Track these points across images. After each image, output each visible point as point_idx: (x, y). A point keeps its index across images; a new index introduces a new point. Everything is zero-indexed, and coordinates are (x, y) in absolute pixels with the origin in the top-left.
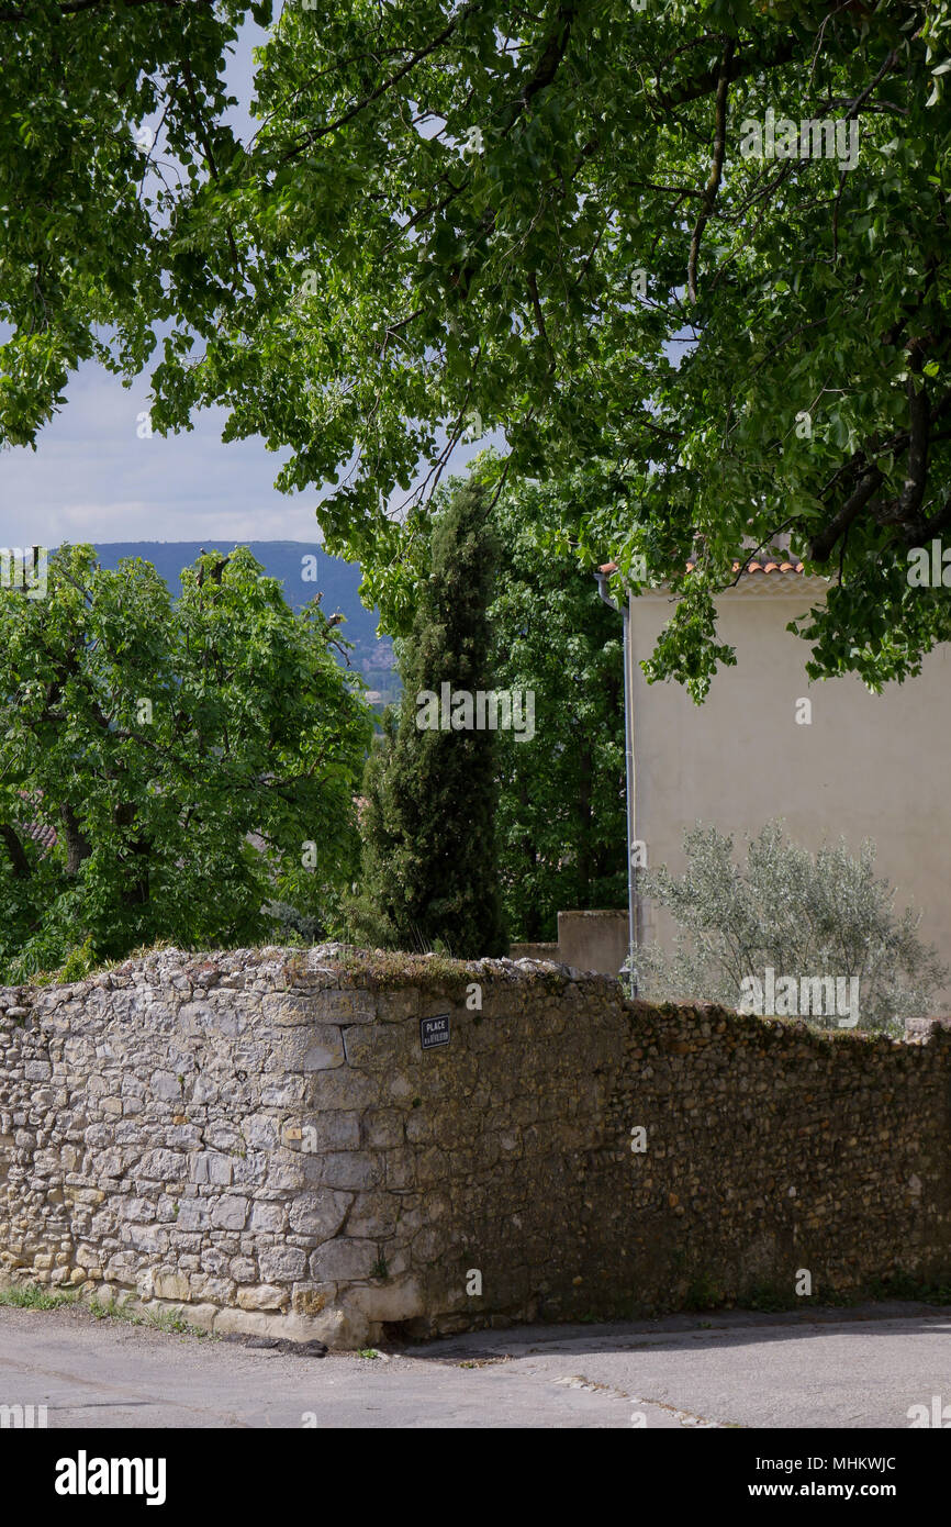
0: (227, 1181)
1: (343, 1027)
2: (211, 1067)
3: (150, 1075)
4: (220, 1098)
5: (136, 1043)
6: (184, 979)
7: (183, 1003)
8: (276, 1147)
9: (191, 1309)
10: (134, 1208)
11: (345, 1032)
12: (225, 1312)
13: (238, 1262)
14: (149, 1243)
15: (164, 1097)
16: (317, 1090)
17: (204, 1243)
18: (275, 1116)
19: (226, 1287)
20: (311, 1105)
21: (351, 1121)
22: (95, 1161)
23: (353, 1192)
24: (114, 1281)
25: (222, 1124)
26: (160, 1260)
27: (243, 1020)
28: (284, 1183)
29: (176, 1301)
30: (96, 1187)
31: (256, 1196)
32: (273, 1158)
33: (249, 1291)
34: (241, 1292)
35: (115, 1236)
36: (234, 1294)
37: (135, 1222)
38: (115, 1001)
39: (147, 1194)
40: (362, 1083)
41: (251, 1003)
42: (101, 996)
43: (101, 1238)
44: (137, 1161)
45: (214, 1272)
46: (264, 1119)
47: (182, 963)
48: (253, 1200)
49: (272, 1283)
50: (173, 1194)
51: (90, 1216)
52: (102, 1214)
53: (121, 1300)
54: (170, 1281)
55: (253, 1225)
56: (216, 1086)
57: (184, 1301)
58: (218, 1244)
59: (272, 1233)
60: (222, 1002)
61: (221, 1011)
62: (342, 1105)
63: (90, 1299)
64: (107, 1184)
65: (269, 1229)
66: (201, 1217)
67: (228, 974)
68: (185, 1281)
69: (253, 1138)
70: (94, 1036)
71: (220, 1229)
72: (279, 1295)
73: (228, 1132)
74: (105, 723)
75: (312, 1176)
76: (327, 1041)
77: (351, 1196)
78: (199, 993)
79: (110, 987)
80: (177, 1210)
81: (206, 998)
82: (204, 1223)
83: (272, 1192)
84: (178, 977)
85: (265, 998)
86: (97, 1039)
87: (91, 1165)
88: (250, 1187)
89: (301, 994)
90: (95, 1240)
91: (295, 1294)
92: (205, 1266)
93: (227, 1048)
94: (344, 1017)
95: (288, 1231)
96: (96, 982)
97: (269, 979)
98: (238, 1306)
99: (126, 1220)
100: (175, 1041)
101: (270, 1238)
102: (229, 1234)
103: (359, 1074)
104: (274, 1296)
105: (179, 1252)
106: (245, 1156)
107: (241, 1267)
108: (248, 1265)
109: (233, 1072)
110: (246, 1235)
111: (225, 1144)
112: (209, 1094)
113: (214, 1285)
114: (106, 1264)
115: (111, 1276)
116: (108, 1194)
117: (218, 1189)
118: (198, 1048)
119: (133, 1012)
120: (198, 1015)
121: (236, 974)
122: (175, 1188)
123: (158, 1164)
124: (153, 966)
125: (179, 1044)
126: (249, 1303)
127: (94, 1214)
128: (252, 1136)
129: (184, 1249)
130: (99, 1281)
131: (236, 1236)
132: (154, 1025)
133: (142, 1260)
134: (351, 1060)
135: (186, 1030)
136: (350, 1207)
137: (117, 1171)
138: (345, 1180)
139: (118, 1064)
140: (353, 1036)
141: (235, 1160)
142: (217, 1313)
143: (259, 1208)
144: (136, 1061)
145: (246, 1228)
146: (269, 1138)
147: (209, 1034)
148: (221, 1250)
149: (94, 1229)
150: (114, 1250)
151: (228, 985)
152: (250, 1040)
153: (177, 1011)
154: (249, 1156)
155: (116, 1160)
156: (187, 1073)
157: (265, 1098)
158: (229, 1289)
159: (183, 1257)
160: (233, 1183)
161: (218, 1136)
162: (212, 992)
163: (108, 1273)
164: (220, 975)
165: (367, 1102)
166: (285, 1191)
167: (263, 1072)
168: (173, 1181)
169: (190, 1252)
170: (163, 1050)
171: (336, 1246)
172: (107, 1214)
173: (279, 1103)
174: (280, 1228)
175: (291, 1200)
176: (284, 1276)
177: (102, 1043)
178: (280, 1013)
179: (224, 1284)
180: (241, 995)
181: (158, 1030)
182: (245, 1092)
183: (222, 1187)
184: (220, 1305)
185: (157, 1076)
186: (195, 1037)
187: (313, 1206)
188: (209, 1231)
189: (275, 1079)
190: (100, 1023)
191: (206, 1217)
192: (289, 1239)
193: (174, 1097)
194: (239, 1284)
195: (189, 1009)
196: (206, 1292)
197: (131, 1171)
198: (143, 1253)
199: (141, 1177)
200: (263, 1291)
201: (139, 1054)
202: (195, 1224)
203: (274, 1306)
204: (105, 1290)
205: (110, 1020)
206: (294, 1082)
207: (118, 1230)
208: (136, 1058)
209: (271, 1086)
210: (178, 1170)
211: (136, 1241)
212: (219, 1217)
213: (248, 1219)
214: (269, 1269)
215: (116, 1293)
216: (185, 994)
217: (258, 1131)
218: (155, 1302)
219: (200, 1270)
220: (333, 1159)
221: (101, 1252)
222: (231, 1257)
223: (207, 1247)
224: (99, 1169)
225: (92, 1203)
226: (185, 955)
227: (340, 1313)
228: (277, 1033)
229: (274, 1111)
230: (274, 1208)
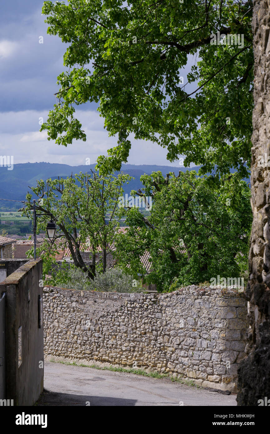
0: (206, 347)
1: (237, 307)
2: (202, 317)
3: (187, 318)
4: (204, 325)
5: (183, 309)
6: (196, 293)
7: (195, 299)
8: (219, 338)
9: (196, 380)
10: (182, 353)
11: (237, 309)
12: (205, 382)
13: (208, 369)
14: (186, 362)
15: (190, 324)
16: (229, 324)
17: (200, 363)
18: (218, 330)
19: (205, 375)
20: (228, 328)
21: (238, 332)
22: (173, 340)
23: (238, 351)
24: (177, 372)
25: (205, 332)
26: (189, 367)
27: (211, 304)
28: (220, 348)
29: (193, 378)
30: (173, 347)
31: (213, 351)
32: (218, 341)
33: (211, 376)
34: (209, 377)
35: (177, 360)
36: (207, 377)
37: (183, 357)
38: (178, 298)
39: (186, 349)
40: (241, 322)
41: (213, 300)
42: (175, 297)
43: (174, 360)
44: (183, 340)
45: (202, 371)
46: (216, 331)
47: (196, 289)
48: (212, 352)
49: (217, 375)
50: (192, 350)
51: (171, 354)
52: (174, 354)
53: (179, 377)
54: (191, 372)
55: (212, 359)
56: (203, 322)
57: (195, 378)
58: (203, 364)
59: (217, 361)
60: (205, 299)
61: (205, 302)
62: (236, 328)
63: (171, 376)
64: (176, 346)
65: (217, 360)
66: (199, 356)
67: (207, 292)
68: (195, 373)
69: (213, 336)
70: (173, 307)
71: (204, 360)
72: (219, 378)
73: (206, 334)
74: (195, 221)
75: (228, 347)
76: (232, 311)
77: (238, 352)
78: (200, 297)
79: (177, 294)
80: (193, 354)
81: (201, 298)
82: (200, 358)
83: (217, 350)
84: (194, 292)
85: (216, 299)
86: (174, 308)
87: (172, 341)
88: (212, 349)
89: (226, 298)
90: (172, 361)
91: (223, 378)
92: (200, 369)
93: (206, 312)
94: (237, 305)
95: (221, 361)
96: (174, 293)
97: (218, 294)
98: (208, 380)
99: (180, 356)
100: (193, 309)
101: (216, 362)
102: (206, 361)
103: (241, 320)
104: (217, 378)
105: (194, 365)
106: (211, 341)
107: (209, 370)
108: (211, 369)
109: (208, 318)
110: (211, 361)
111: (205, 337)
112: (202, 324)
113: (202, 374)
114: (175, 367)
115: (176, 370)
116: (176, 349)
117: (203, 349)
118: (199, 311)
119: (183, 301)
120: (199, 303)
121: (209, 292)
122: (193, 348)
123: (189, 342)
124: (188, 289)
125: (194, 310)
126: (211, 380)
127: (172, 354)
128: (213, 335)
129: (195, 364)
130: (173, 372)
131: (208, 361)
132: (188, 305)
133: (184, 367)
134: (239, 316)
135: (196, 307)
136: (238, 355)
137: (178, 343)
138: (237, 348)
139: (179, 315)
140: (240, 310)
141: (208, 341)
142: (203, 382)
143: (214, 355)
144: (183, 314)
145: (211, 360)
146: (217, 336)
147: (202, 308)
148: (204, 365)
149: (172, 358)
150: (177, 364)
151: (207, 295)
152: (212, 310)
153: (194, 301)
154: (212, 341)
155: (178, 340)
156: (196, 318)
157: (216, 325)
158: (206, 376)
159: (194, 366)
160: (207, 348)
161: (204, 335)
162: (203, 297)
163: (175, 370)
164: (205, 292)
165: (243, 328)
166: (221, 350)
167: (215, 318)
168: (192, 346)
169: (196, 365)
170: (190, 311)
171: (233, 366)
172: (176, 354)
173: (220, 327)
174: (219, 360)
175: (222, 353)
176: (220, 373)
177: (175, 309)
178: (220, 303)
179: (205, 374)
180: (211, 298)
181: (189, 306)
182: (211, 323)
183: (205, 348)
184: (204, 380)
185: (189, 318)
186: (198, 308)
187: (228, 355)
188: (201, 360)
189: (218, 320)
190: (174, 304)
191: (200, 356)
192: (221, 363)
193: (193, 324)
194: (209, 375)
195: (197, 301)
196: (200, 376)
197: (182, 343)
198: (184, 365)
199: (184, 345)
200: (215, 377)
201: (184, 312)
202: (198, 358)
203: (217, 381)
204: (175, 374)
205: (177, 303)
206: (223, 321)
207: (178, 359)
208: (183, 313)
209: (218, 322)
210: (194, 343)
211: (183, 362)
212: (204, 356)
213: (211, 357)
214: (216, 371)
215: (177, 375)
216: (196, 297)
217: (214, 334)
218: (187, 378)
219: (199, 370)
220: (233, 342)
221: (174, 364)
222: (207, 367)
223: (201, 364)
224: (174, 342)
225: (172, 351)
226: (197, 287)
227: (234, 383)
228: (219, 308)
229: (218, 329)
230: (218, 355)
